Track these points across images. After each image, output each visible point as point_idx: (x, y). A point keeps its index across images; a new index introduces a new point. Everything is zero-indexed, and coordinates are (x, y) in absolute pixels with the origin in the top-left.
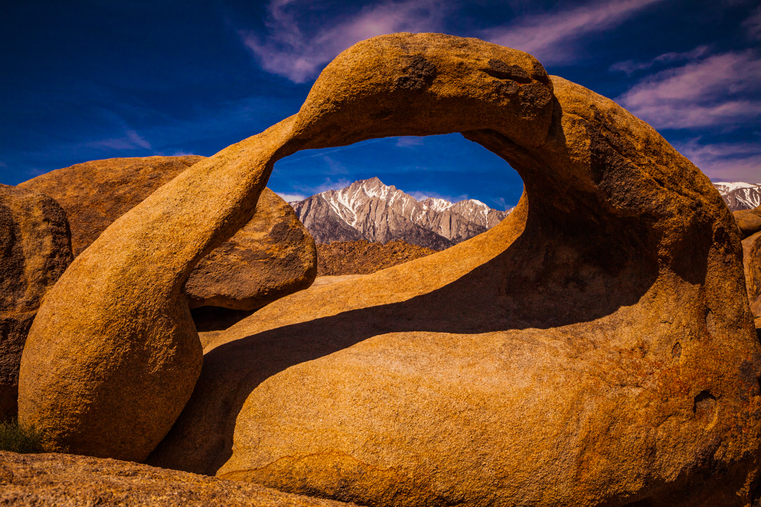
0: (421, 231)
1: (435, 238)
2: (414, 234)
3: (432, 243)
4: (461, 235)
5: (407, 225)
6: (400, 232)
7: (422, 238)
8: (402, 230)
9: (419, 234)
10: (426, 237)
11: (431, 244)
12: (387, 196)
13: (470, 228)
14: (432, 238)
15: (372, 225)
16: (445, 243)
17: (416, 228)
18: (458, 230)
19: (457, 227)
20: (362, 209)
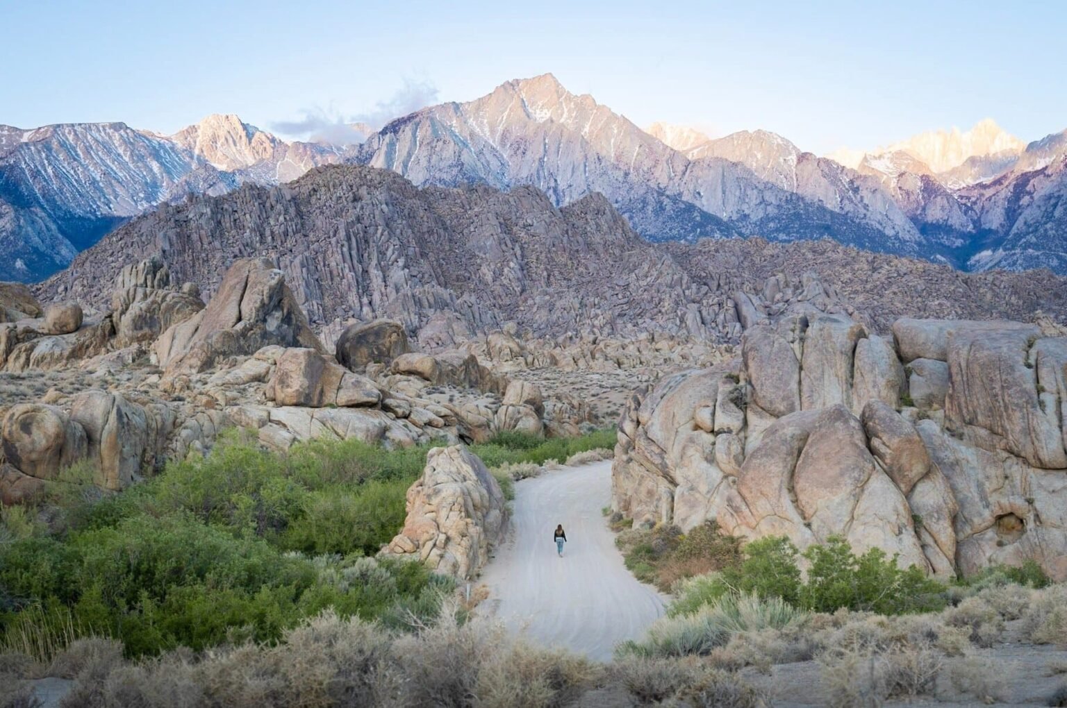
0: (666, 201)
1: (698, 219)
2: (650, 208)
3: (693, 230)
4: (747, 212)
5: (631, 188)
6: (617, 202)
7: (670, 218)
8: (620, 199)
9: (662, 209)
10: (677, 217)
11: (690, 232)
12: (576, 118)
13: (769, 197)
14: (692, 219)
15: (552, 184)
16: (721, 231)
17: (655, 195)
18: (742, 199)
19: (738, 193)
20: (522, 147)
